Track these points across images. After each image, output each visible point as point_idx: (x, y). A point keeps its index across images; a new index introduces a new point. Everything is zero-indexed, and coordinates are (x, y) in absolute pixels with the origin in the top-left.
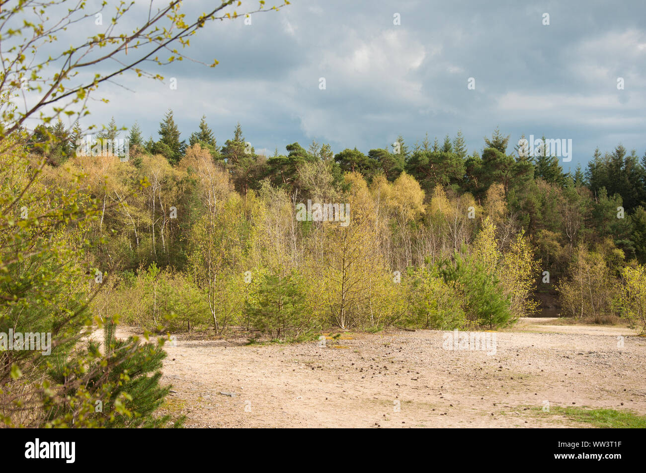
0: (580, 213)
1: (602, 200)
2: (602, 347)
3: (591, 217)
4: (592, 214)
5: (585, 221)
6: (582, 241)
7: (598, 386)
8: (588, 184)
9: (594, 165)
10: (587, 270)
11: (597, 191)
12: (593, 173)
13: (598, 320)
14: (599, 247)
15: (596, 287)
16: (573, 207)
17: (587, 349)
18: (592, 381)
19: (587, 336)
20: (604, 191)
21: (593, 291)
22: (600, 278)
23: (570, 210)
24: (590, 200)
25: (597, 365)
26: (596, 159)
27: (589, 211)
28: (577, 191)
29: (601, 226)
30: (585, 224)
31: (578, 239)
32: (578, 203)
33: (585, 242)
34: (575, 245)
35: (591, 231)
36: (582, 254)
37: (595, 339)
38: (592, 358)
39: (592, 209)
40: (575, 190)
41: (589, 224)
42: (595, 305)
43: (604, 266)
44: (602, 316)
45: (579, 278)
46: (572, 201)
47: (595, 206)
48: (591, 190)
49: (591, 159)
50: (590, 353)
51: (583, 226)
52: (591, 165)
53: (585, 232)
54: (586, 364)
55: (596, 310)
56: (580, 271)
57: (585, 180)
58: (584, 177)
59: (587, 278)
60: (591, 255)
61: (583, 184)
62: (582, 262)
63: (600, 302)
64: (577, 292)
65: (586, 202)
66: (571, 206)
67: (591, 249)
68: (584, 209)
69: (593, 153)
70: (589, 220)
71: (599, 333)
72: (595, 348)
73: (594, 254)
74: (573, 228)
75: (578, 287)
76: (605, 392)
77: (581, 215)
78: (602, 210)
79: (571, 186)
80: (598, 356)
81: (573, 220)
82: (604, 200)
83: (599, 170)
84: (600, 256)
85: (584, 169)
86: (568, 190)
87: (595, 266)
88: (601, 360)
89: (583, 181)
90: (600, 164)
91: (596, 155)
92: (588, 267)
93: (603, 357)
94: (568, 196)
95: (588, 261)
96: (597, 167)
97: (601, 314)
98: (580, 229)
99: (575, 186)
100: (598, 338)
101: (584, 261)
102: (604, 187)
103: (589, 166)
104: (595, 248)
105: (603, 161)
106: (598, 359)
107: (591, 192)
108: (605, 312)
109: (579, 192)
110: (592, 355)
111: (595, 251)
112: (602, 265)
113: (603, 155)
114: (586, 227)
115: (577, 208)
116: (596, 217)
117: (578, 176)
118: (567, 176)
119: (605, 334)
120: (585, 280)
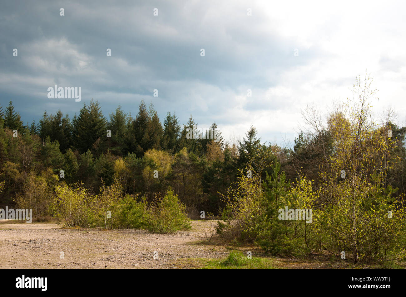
0: (33, 151)
1: (47, 144)
2: (38, 237)
3: (40, 154)
4: (40, 152)
5: (36, 156)
6: (33, 169)
7: (32, 262)
8: (39, 133)
9: (43, 122)
10: (34, 188)
11: (44, 138)
12: (42, 126)
13: (39, 220)
14: (44, 173)
15: (40, 198)
16: (28, 147)
17: (29, 239)
18: (29, 259)
19: (30, 230)
20: (48, 138)
21: (37, 201)
22: (42, 193)
23: (26, 150)
24: (40, 143)
25: (34, 248)
26: (44, 118)
27: (38, 150)
28: (32, 138)
29: (46, 160)
30: (36, 158)
31: (30, 168)
32: (32, 145)
33: (35, 170)
34: (28, 172)
35: (39, 163)
36: (32, 178)
37: (35, 232)
38: (31, 244)
39: (41, 149)
40: (31, 137)
41: (38, 159)
42: (38, 210)
43: (46, 185)
44: (42, 217)
45: (29, 193)
46: (28, 143)
47: (43, 148)
48: (40, 137)
49: (42, 118)
50: (30, 241)
51: (34, 160)
52: (41, 122)
53: (36, 164)
54: (27, 248)
55: (38, 213)
56: (30, 189)
57: (37, 131)
58: (36, 129)
59: (35, 193)
60: (39, 178)
61: (36, 133)
62: (32, 183)
63: (41, 208)
64: (27, 202)
65: (37, 144)
66: (27, 147)
67: (39, 174)
68: (36, 149)
69: (43, 114)
70: (39, 156)
71: (38, 228)
72: (34, 237)
73: (40, 178)
74: (28, 161)
75: (28, 199)
76: (36, 266)
77: (33, 153)
78: (47, 150)
79: (28, 134)
80: (35, 243)
81: (28, 156)
82: (48, 144)
83: (46, 125)
84: (43, 179)
85: (37, 124)
86: (26, 136)
87: (40, 186)
88: (37, 245)
89: (36, 131)
90: (47, 122)
91: (45, 116)
92: (35, 186)
93: (39, 243)
94: (25, 140)
95: (36, 182)
96: (45, 123)
97: (41, 216)
98: (33, 161)
99: (31, 134)
100: (37, 231)
101: (33, 183)
102: (49, 136)
103: (40, 122)
104: (41, 174)
105: (49, 120)
106: (35, 245)
107: (41, 139)
108: (44, 214)
109: (33, 138)
110: (32, 242)
111: (41, 176)
112: (45, 184)
113: (49, 116)
114: (36, 160)
115: (31, 148)
116: (43, 154)
117: (33, 128)
118: (26, 128)
119: (43, 228)
120: (33, 194)
